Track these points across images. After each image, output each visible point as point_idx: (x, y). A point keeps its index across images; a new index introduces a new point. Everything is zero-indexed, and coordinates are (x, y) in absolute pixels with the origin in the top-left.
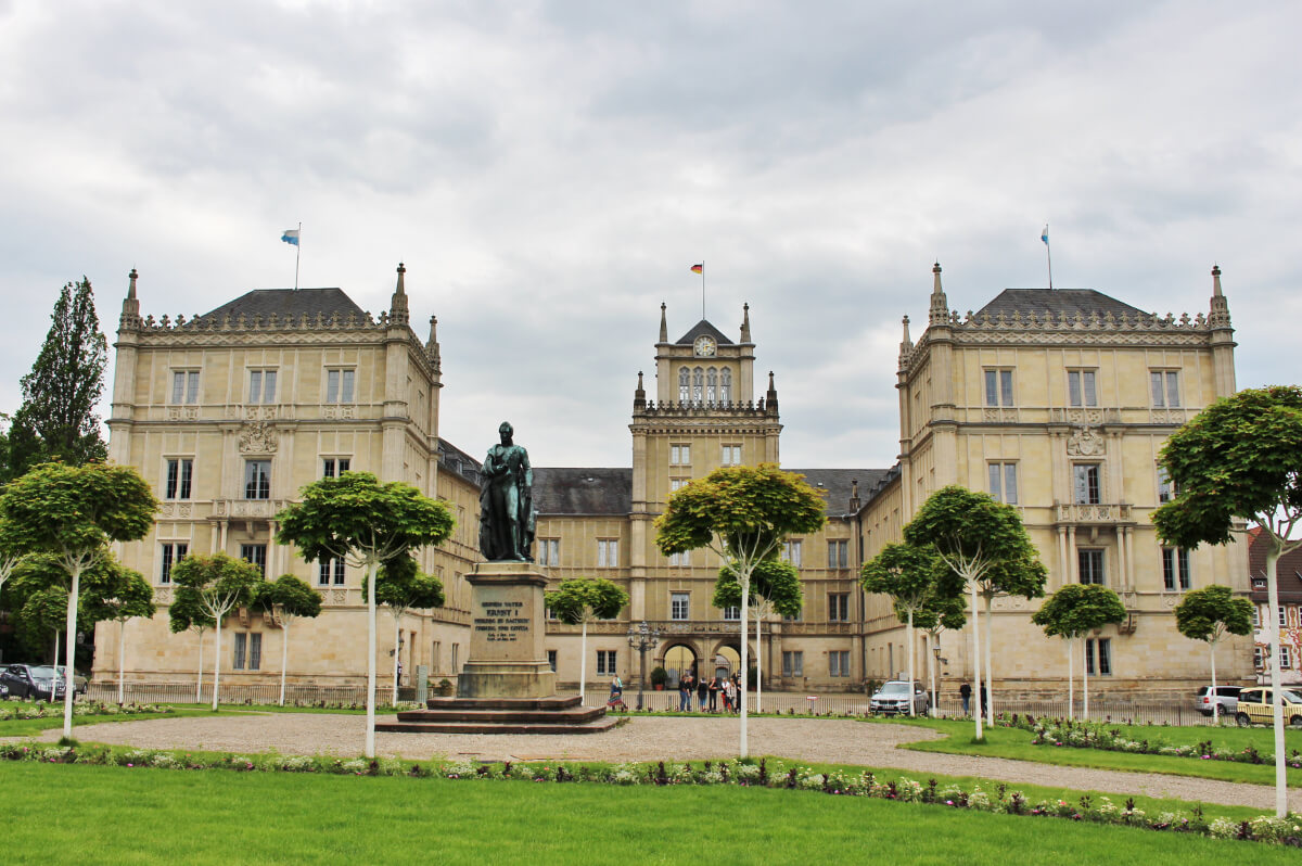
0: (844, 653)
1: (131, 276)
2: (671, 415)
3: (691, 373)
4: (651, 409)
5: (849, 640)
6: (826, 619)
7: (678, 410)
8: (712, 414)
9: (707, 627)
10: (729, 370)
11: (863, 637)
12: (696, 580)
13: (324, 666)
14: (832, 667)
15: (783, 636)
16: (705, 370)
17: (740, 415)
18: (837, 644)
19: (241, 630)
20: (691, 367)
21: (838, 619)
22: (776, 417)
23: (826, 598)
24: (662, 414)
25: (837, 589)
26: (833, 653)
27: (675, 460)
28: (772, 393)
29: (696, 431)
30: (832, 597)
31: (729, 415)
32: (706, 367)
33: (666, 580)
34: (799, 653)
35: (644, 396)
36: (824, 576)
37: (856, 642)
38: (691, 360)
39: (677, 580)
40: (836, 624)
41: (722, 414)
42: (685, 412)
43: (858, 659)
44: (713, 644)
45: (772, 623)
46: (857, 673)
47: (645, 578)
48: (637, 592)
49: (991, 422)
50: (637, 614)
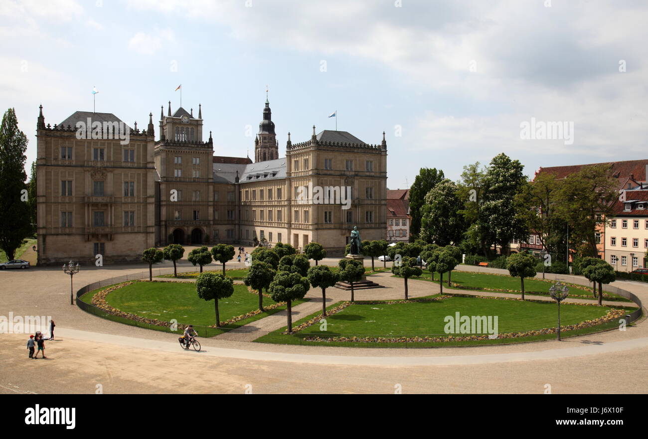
0: (233, 230)
1: (40, 107)
2: (175, 145)
3: (180, 129)
4: (167, 143)
5: (234, 226)
6: (226, 219)
7: (178, 144)
8: (190, 145)
9: (189, 222)
10: (193, 129)
11: (239, 225)
12: (184, 205)
13: (129, 253)
14: (228, 236)
15: (214, 224)
17: (200, 146)
18: (230, 227)
19: (97, 242)
20: (180, 126)
21: (230, 219)
22: (212, 148)
23: (226, 211)
24: (172, 145)
25: (230, 208)
26: (228, 230)
27: (176, 161)
28: (211, 139)
29: (184, 152)
30: (228, 212)
32: (185, 127)
33: (173, 205)
34: (217, 230)
35: (165, 137)
36: (226, 204)
37: (237, 227)
38: (180, 124)
39: (177, 205)
40: (229, 220)
41: (193, 146)
42: (180, 144)
43: (237, 232)
44: (191, 228)
45: (210, 221)
46: (237, 237)
47: (166, 205)
48: (164, 211)
49: (326, 175)
50: (163, 218)
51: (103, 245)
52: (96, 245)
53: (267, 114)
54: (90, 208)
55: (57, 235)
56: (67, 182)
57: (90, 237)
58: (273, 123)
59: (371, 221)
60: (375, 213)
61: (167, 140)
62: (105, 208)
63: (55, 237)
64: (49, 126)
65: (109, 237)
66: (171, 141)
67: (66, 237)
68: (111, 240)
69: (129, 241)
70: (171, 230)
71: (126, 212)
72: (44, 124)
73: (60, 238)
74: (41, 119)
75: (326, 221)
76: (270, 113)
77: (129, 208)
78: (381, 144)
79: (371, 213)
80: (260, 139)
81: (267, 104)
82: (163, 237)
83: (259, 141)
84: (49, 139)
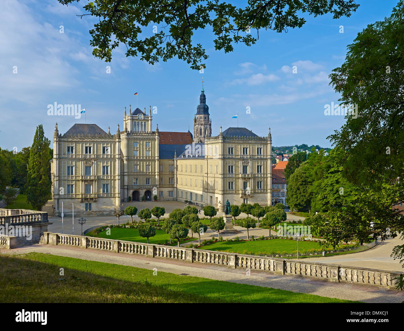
0: (172, 191)
1: (56, 124)
2: (133, 134)
3: (137, 123)
4: (129, 133)
5: (173, 188)
6: (168, 183)
7: (135, 133)
9: (143, 186)
10: (146, 123)
11: (177, 188)
12: (139, 175)
13: (105, 209)
15: (159, 188)
16: (140, 122)
17: (150, 135)
18: (170, 189)
20: (137, 121)
21: (171, 183)
23: (168, 178)
24: (131, 134)
25: (171, 176)
26: (170, 192)
28: (157, 130)
29: (139, 139)
30: (170, 179)
31: (147, 135)
33: (132, 175)
34: (162, 192)
35: (127, 129)
36: (168, 173)
37: (175, 189)
38: (137, 120)
39: (135, 175)
40: (170, 185)
41: (145, 135)
42: (137, 134)
43: (175, 193)
44: (144, 190)
45: (157, 185)
46: (175, 196)
47: (128, 175)
48: (126, 178)
49: (229, 158)
50: (126, 184)
51: (90, 204)
52: (87, 204)
53: (203, 98)
54: (83, 183)
55: (65, 199)
56: (70, 167)
57: (84, 200)
58: (207, 106)
59: (261, 188)
60: (264, 182)
61: (129, 132)
62: (92, 182)
63: (64, 200)
64: (61, 135)
65: (94, 200)
66: (131, 131)
67: (70, 200)
68: (95, 201)
69: (105, 202)
70: (131, 192)
71: (104, 185)
72: (58, 134)
73: (67, 200)
74: (57, 130)
75: (229, 188)
76: (205, 99)
77: (105, 182)
78: (267, 136)
79: (261, 182)
80: (198, 118)
81: (203, 92)
82: (126, 197)
83: (197, 120)
84: (60, 142)
